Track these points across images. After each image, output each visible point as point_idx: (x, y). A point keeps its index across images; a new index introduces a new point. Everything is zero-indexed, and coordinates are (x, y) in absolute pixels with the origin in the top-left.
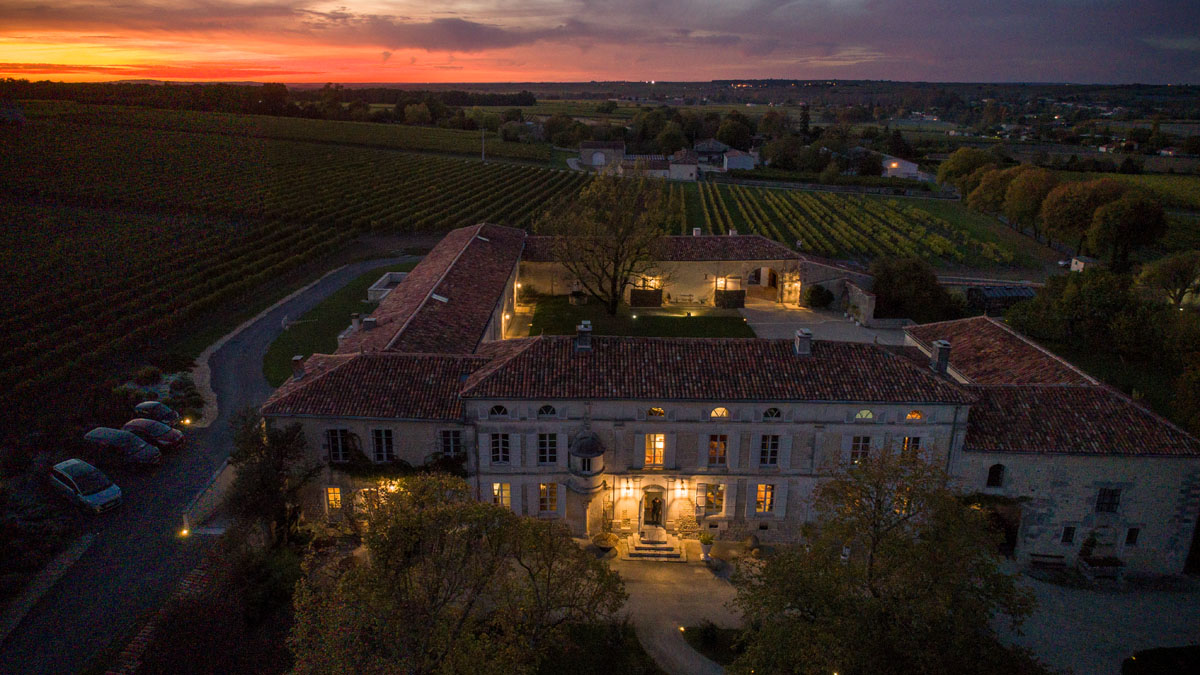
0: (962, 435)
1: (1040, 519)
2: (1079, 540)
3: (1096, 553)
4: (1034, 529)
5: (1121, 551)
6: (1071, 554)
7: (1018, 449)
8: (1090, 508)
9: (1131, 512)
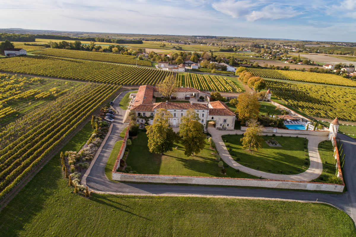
0: (208, 114)
1: (218, 123)
2: (222, 125)
3: (224, 127)
4: (217, 124)
5: (227, 127)
6: (221, 127)
7: (215, 115)
8: (223, 122)
9: (228, 122)
